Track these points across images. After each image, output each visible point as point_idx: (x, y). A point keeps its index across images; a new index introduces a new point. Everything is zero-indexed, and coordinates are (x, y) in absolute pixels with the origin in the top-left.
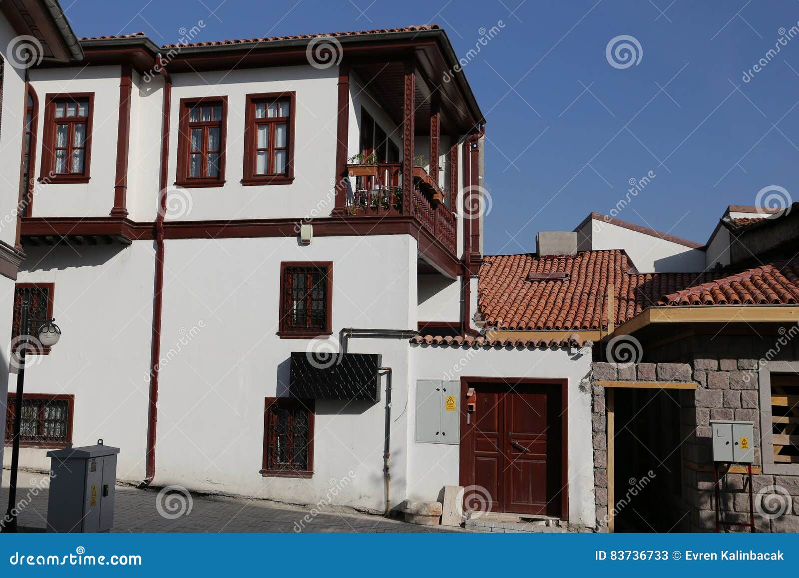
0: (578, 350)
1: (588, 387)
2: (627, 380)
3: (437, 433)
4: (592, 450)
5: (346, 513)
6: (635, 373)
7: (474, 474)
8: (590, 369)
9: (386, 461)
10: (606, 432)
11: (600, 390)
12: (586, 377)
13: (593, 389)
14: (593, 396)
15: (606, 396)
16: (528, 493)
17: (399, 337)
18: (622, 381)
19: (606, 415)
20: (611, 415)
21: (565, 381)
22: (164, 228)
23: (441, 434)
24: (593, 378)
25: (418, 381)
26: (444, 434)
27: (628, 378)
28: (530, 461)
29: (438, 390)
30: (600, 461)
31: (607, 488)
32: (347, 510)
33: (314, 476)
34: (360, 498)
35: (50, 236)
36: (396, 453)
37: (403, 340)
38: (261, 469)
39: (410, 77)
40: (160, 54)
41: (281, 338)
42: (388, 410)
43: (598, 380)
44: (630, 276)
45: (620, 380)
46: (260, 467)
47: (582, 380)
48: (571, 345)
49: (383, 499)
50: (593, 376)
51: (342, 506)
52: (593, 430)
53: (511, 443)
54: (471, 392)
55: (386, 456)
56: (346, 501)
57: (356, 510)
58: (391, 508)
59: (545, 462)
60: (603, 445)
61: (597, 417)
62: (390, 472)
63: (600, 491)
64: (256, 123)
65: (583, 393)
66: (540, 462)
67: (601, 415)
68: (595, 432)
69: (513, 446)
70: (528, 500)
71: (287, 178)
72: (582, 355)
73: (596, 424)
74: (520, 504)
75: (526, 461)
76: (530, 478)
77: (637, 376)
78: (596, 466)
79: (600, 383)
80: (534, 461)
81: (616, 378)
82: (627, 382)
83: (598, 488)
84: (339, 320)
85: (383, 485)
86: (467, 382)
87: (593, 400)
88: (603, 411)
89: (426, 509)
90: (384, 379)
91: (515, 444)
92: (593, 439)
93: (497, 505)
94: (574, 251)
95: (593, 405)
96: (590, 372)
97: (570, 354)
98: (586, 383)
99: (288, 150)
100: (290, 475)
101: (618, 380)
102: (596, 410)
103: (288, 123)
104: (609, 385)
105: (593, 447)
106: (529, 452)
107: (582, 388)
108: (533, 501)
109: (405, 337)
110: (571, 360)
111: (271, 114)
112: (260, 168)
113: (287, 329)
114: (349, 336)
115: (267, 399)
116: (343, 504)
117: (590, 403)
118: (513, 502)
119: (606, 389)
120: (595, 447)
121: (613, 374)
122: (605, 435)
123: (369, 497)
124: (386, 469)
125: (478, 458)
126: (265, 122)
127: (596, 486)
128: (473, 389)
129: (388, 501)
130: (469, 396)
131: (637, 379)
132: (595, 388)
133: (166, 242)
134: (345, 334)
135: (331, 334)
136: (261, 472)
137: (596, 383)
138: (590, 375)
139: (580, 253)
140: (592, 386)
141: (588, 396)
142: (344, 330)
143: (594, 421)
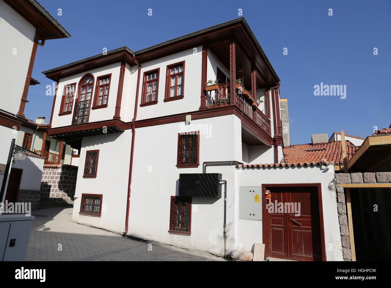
0: (326, 167)
1: (333, 187)
2: (357, 183)
3: (251, 214)
4: (339, 225)
5: (206, 255)
6: (362, 179)
7: (271, 237)
8: (334, 177)
9: (224, 229)
10: (347, 214)
11: (341, 189)
12: (332, 182)
13: (336, 189)
14: (337, 192)
15: (345, 193)
16: (302, 249)
17: (230, 165)
18: (354, 184)
19: (346, 204)
20: (349, 205)
21: (319, 185)
22: (135, 124)
23: (252, 215)
24: (336, 182)
25: (240, 187)
26: (254, 215)
27: (358, 182)
28: (302, 231)
29: (250, 191)
30: (344, 232)
31: (350, 248)
32: (206, 253)
33: (191, 235)
34: (212, 247)
35: (93, 129)
36: (230, 224)
37: (232, 166)
38: (169, 230)
39: (232, 45)
40: (134, 55)
41: (178, 168)
42: (225, 202)
43: (339, 184)
44: (352, 147)
45: (353, 183)
46: (168, 229)
47: (330, 183)
48: (321, 164)
49: (224, 249)
50: (336, 181)
51: (204, 251)
52: (338, 213)
53: (291, 220)
54: (267, 192)
55: (225, 226)
56: (206, 249)
57: (210, 253)
58: (227, 254)
59: (311, 231)
60: (345, 222)
61: (340, 205)
62: (226, 234)
63: (346, 251)
64: (171, 76)
65: (331, 191)
66: (308, 231)
67: (343, 204)
68: (340, 214)
69: (292, 221)
70: (302, 253)
71: (181, 97)
72: (328, 169)
73: (340, 210)
74: (298, 255)
75: (300, 230)
76: (303, 240)
77: (364, 180)
78: (342, 234)
79: (341, 185)
80: (304, 231)
81: (350, 182)
82: (358, 184)
83: (344, 249)
84: (203, 158)
85: (223, 241)
86: (265, 187)
87: (337, 195)
88: (344, 201)
89: (242, 256)
90: (223, 186)
91: (293, 221)
92: (339, 218)
93: (285, 255)
94: (327, 141)
95: (337, 198)
96: (334, 179)
97: (321, 169)
98: (332, 185)
99: (182, 86)
100: (181, 234)
101: (352, 183)
102: (340, 201)
103: (182, 75)
104: (346, 186)
105: (339, 223)
106: (301, 226)
107: (330, 188)
108: (305, 254)
109: (233, 164)
110: (322, 172)
111: (176, 72)
112: (172, 95)
113: (180, 164)
114: (207, 165)
115: (172, 197)
116: (204, 250)
117: (335, 197)
118: (294, 254)
119: (345, 189)
120: (341, 223)
121: (348, 180)
122: (346, 216)
123: (216, 247)
124: (225, 233)
125: (273, 228)
126: (174, 76)
127: (343, 247)
128: (269, 191)
129: (225, 250)
130: (267, 195)
131: (364, 182)
132: (337, 188)
133: (136, 129)
134: (205, 165)
135: (199, 165)
136: (169, 231)
137: (338, 185)
138: (334, 181)
139: (330, 142)
140: (336, 187)
141: (334, 193)
142: (204, 163)
143: (339, 208)
